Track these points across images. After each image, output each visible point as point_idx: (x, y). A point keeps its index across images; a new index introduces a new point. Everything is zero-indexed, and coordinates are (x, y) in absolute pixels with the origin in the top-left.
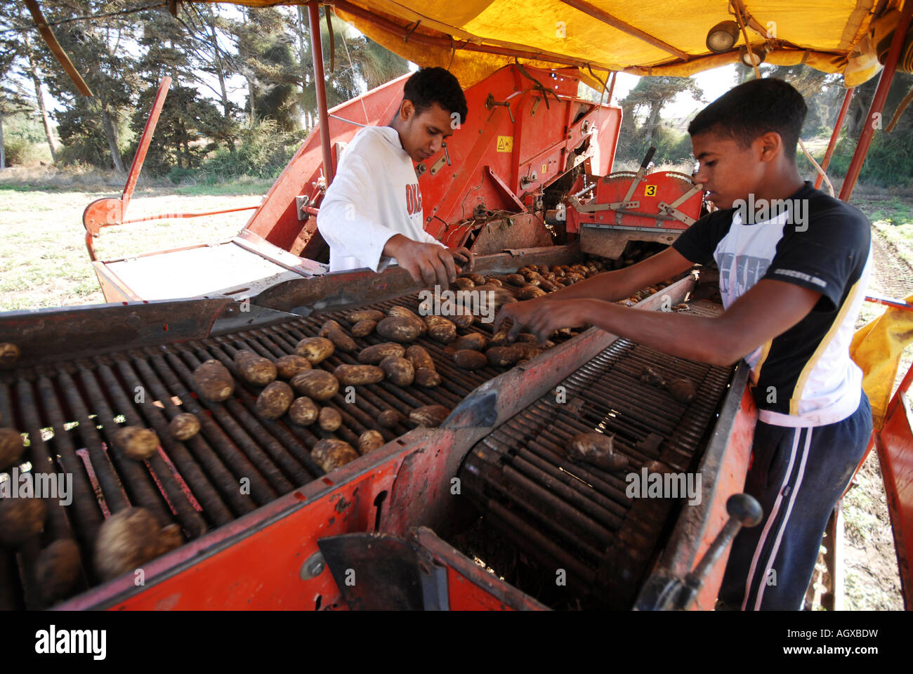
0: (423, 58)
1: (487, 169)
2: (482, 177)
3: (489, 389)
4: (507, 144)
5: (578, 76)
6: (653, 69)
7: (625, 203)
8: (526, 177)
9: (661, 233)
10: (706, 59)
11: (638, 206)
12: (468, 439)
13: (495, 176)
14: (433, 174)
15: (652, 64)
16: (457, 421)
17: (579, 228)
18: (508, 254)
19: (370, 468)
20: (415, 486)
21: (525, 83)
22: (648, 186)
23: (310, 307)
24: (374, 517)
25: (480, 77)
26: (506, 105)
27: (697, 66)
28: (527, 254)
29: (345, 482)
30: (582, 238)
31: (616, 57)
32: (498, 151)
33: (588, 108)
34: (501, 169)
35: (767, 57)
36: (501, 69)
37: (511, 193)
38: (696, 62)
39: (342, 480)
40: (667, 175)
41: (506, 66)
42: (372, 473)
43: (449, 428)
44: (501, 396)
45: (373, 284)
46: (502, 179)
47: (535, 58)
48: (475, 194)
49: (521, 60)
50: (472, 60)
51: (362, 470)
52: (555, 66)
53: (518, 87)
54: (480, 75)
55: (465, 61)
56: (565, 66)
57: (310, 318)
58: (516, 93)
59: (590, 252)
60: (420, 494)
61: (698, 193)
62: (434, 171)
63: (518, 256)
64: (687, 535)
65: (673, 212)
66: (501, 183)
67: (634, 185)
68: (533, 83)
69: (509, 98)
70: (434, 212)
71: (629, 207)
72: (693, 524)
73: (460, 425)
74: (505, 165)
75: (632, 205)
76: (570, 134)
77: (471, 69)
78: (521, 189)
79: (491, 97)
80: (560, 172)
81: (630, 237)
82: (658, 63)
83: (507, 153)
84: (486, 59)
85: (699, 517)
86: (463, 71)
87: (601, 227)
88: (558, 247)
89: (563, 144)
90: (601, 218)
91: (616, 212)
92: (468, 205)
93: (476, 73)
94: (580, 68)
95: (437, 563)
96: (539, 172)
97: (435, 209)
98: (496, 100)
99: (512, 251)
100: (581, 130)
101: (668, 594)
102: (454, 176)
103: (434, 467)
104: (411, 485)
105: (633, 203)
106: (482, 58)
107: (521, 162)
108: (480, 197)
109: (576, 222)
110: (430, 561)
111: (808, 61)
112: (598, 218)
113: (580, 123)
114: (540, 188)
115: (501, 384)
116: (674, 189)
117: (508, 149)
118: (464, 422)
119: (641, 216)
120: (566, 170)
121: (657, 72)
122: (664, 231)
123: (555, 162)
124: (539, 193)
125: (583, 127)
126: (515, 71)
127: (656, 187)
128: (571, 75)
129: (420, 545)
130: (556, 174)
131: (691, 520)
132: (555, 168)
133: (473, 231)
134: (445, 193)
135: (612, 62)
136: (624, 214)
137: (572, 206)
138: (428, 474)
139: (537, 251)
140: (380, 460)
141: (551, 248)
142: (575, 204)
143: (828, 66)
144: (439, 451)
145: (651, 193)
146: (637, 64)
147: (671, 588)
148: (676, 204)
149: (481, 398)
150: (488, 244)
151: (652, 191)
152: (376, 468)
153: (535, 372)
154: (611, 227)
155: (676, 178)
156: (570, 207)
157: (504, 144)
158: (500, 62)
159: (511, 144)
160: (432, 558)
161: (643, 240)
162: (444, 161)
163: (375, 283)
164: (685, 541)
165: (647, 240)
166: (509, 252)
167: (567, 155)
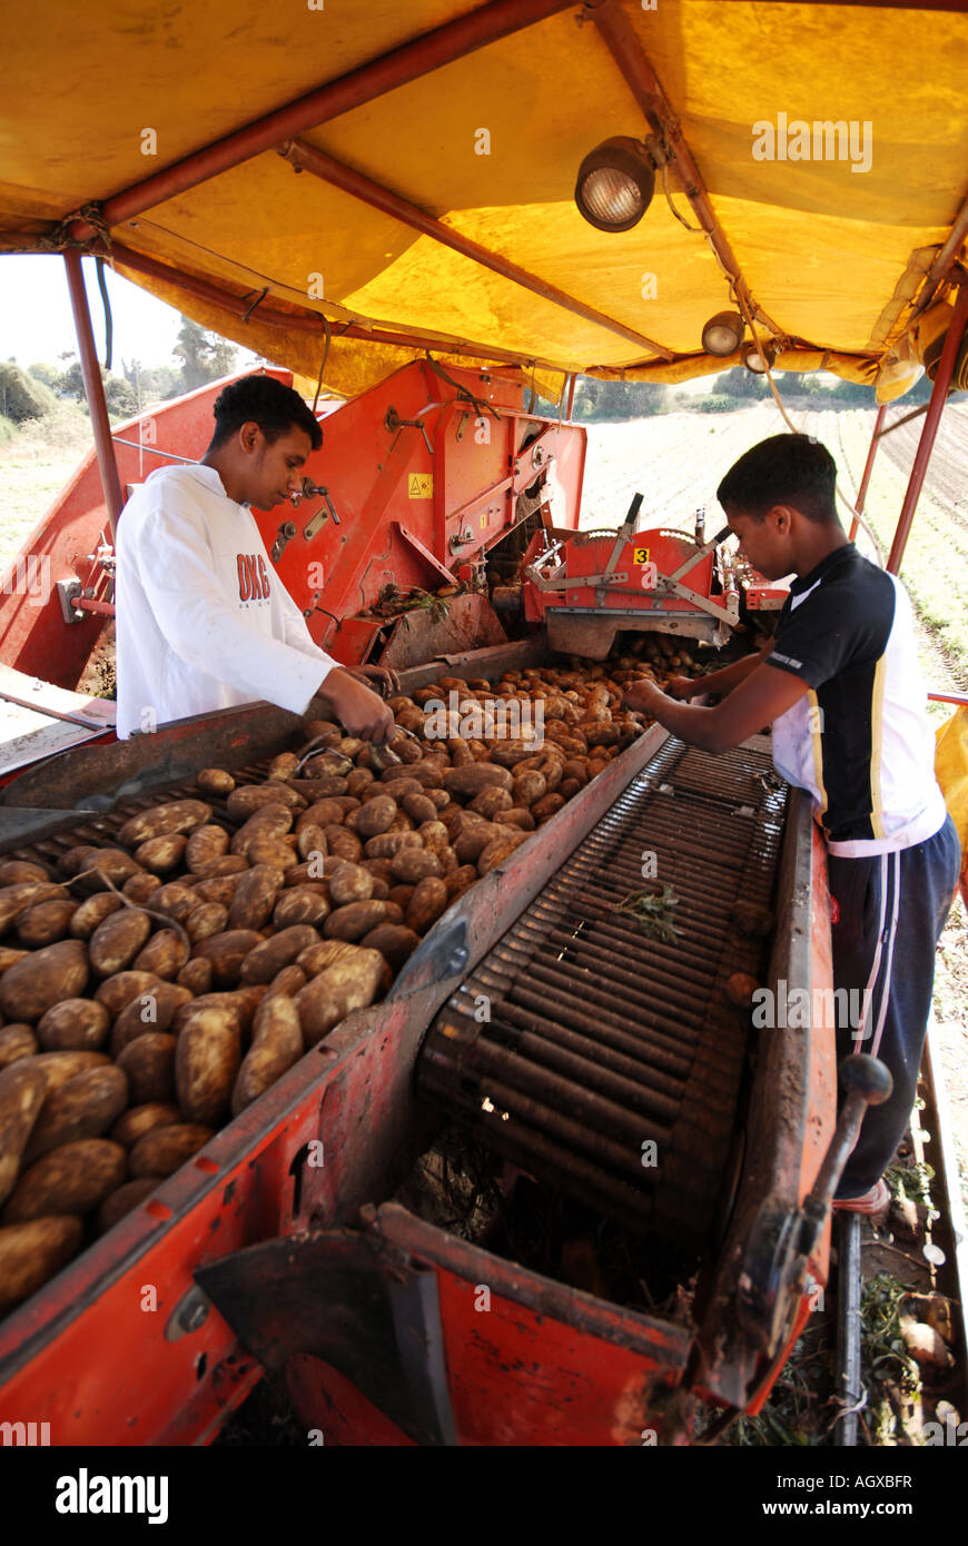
0: (277, 348)
1: (395, 526)
2: (389, 540)
3: (456, 916)
4: (424, 486)
5: (522, 379)
6: (626, 372)
7: (607, 576)
8: (457, 537)
9: (661, 617)
10: (695, 360)
11: (626, 580)
12: (429, 1004)
13: (411, 538)
14: (309, 538)
15: (625, 365)
16: (411, 982)
17: (543, 613)
18: (443, 664)
19: (279, 1118)
20: (351, 1111)
21: (445, 391)
22: (637, 550)
23: (111, 795)
24: (291, 1195)
25: (373, 380)
26: (417, 425)
27: (686, 369)
28: (473, 661)
29: (239, 1159)
30: (550, 630)
31: (574, 353)
32: (411, 497)
33: (539, 427)
34: (417, 526)
35: (777, 360)
36: (404, 367)
37: (436, 563)
38: (685, 363)
39: (234, 1155)
40: (662, 534)
41: (413, 363)
42: (284, 1126)
43: (400, 998)
44: (473, 923)
45: (225, 737)
46: (420, 541)
47: (458, 352)
48: (380, 567)
49: (435, 355)
50: (357, 352)
51: (265, 1125)
52: (486, 365)
53: (434, 396)
54: (372, 376)
55: (346, 353)
56: (501, 364)
57: (112, 816)
58: (432, 406)
59: (563, 650)
60: (361, 1119)
61: (705, 559)
62: (309, 534)
63: (459, 664)
64: (786, 1121)
65: (675, 587)
66: (420, 547)
67: (618, 550)
68: (456, 390)
69: (422, 412)
70: (315, 601)
71: (614, 581)
72: (790, 1099)
73: (415, 987)
74: (423, 520)
75: (617, 578)
76: (517, 467)
77: (358, 367)
78: (451, 555)
79: (392, 412)
80: (507, 525)
81: (619, 625)
82: (632, 363)
83: (426, 500)
84: (380, 351)
85: (798, 1086)
86: (345, 370)
87: (576, 611)
88: (515, 645)
89: (507, 484)
90: (576, 598)
91: (596, 589)
92: (370, 586)
93: (366, 372)
94: (523, 367)
95: (419, 1266)
96: (476, 526)
97: (316, 596)
98: (402, 416)
99: (448, 657)
100: (533, 461)
101: (787, 1241)
102: (344, 540)
103: (380, 1069)
104: (345, 1112)
105: (619, 575)
106: (373, 348)
107: (448, 512)
108: (388, 571)
109: (538, 603)
110: (406, 1264)
111: (828, 366)
112: (571, 598)
113: (530, 451)
114: (480, 551)
115: (473, 904)
116: (673, 553)
117: (427, 494)
118: (422, 980)
119: (631, 594)
120: (515, 521)
121: (632, 375)
122: (664, 614)
123: (499, 510)
124: (480, 560)
125: (535, 457)
126: (427, 371)
127: (648, 551)
128: (512, 377)
129: (385, 1240)
130: (500, 528)
131: (788, 1094)
132: (498, 520)
133: (382, 630)
134: (332, 569)
135: (569, 359)
136: (607, 592)
137: (531, 582)
138: (370, 1083)
139: (487, 655)
140: (295, 1097)
141: (506, 647)
142: (535, 580)
143: (854, 374)
144: (385, 1040)
145: (642, 559)
146: (605, 363)
147: (790, 1230)
148: (677, 576)
149: (445, 935)
150: (409, 648)
151: (644, 556)
152: (289, 1114)
153: (519, 871)
154: (590, 611)
155: (675, 538)
156: (528, 583)
157: (418, 485)
158: (404, 356)
159: (430, 486)
160: (407, 1257)
161: (638, 629)
162: (324, 516)
163: (228, 736)
164: (786, 1131)
165: (643, 630)
166: (444, 660)
167: (514, 499)
